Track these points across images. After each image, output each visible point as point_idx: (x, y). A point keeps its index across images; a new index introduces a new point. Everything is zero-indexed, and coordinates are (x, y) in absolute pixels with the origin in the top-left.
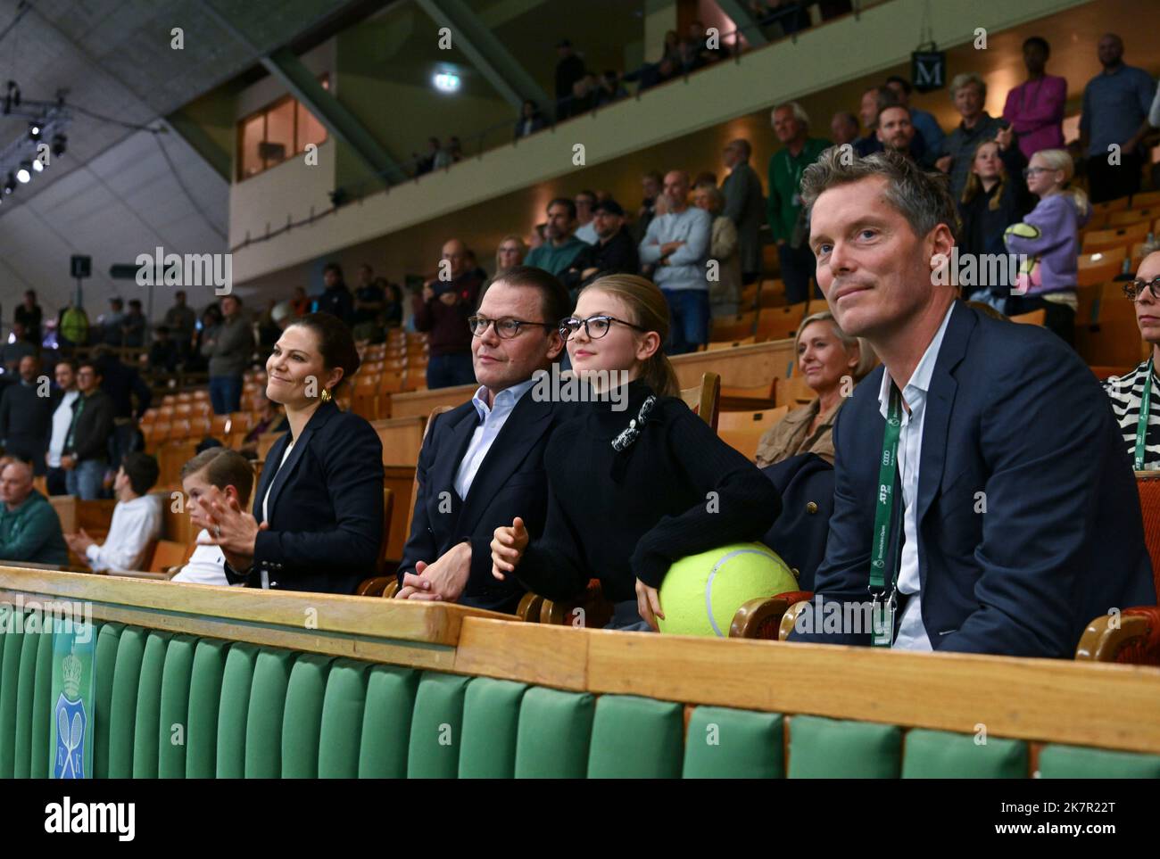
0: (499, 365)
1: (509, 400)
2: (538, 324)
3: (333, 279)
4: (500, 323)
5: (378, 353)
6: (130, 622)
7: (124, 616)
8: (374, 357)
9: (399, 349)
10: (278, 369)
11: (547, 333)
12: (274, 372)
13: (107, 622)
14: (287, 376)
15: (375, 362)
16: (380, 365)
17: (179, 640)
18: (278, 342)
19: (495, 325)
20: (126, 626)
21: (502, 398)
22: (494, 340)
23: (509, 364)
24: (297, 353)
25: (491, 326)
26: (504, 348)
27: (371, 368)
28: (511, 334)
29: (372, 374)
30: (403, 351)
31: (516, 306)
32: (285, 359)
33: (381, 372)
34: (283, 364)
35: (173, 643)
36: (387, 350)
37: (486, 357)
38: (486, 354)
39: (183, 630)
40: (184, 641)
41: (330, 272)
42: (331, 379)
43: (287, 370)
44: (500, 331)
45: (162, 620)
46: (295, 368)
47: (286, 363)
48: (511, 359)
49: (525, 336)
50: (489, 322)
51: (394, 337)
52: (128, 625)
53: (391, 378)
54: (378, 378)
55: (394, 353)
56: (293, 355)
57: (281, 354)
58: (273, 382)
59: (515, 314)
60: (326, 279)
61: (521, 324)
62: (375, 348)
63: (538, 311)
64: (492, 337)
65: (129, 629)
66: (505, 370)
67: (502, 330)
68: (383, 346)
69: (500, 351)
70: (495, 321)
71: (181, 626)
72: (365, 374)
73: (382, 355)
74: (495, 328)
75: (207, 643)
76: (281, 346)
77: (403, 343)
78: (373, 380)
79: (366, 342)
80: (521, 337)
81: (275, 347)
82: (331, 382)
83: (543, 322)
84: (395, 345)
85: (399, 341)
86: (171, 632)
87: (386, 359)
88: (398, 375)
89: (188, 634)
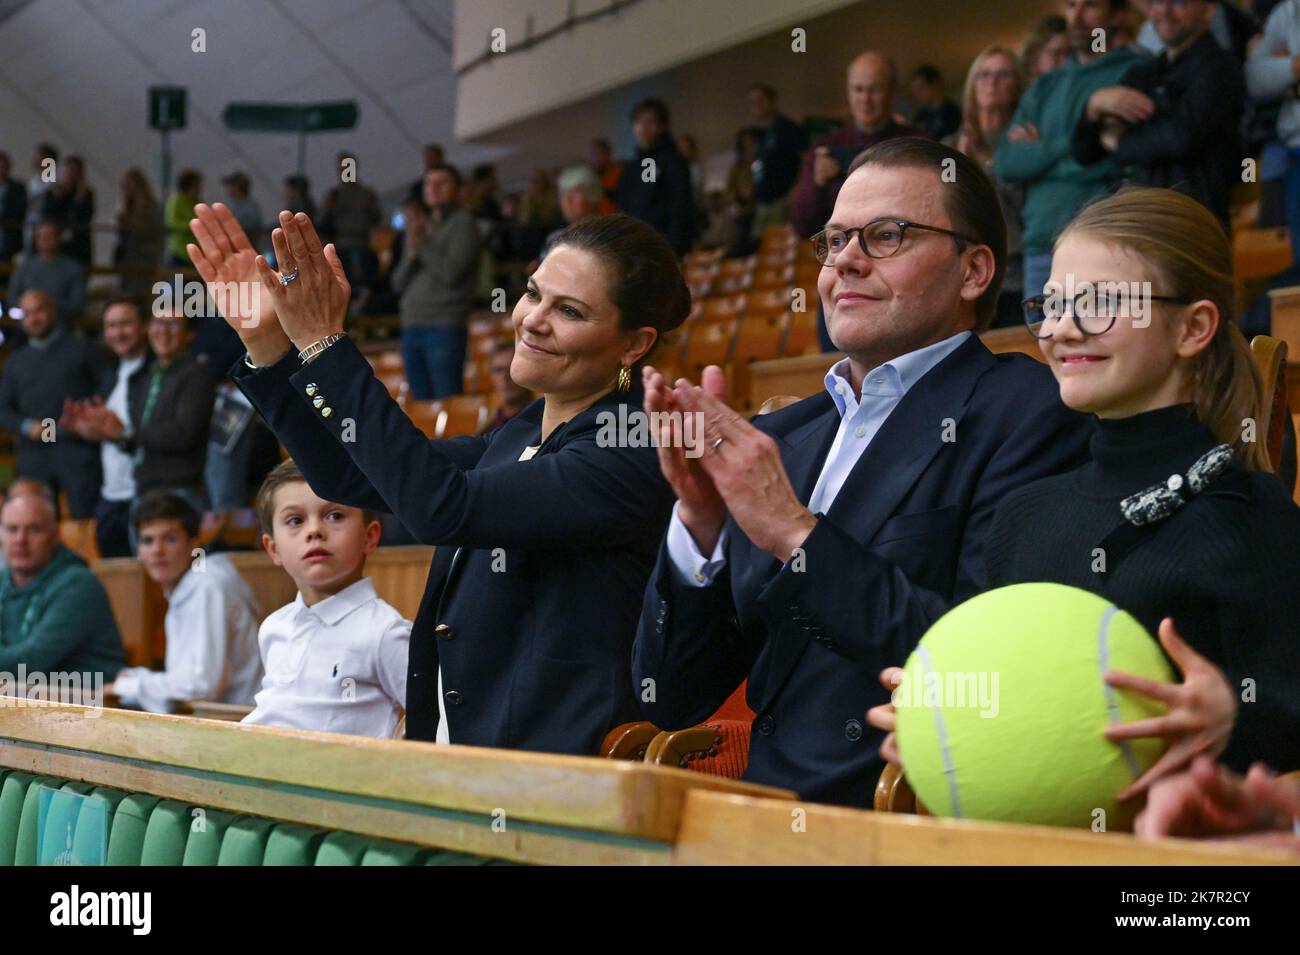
0: (874, 307)
1: (895, 384)
2: (941, 232)
3: (653, 128)
4: (871, 234)
5: (738, 278)
6: (165, 794)
7: (159, 784)
8: (729, 285)
9: (779, 270)
10: (533, 331)
11: (961, 250)
12: (526, 335)
13: (129, 794)
14: (550, 343)
15: (732, 296)
16: (741, 302)
17: (242, 828)
18: (535, 276)
19: (861, 238)
20: (161, 801)
21: (877, 382)
22: (861, 264)
23: (893, 305)
24: (568, 303)
25: (854, 240)
26: (880, 274)
27: (723, 307)
28: (893, 250)
29: (722, 321)
30: (789, 273)
31: (897, 199)
32: (546, 312)
33: (740, 316)
34: (542, 322)
35: (232, 832)
36: (757, 272)
37: (847, 296)
38: (848, 291)
39: (250, 810)
40: (249, 828)
41: (648, 115)
42: (632, 346)
43: (550, 333)
44: (870, 249)
45: (217, 791)
46: (565, 329)
47: (548, 318)
48: (896, 293)
49: (922, 249)
50: (848, 234)
51: (774, 244)
52: (162, 799)
53: (756, 327)
54: (732, 327)
55: (769, 277)
56: (559, 305)
57: (540, 300)
58: (523, 354)
59: (895, 212)
60: (638, 129)
61: (907, 231)
62: (736, 266)
63: (938, 207)
64: (857, 257)
65: (164, 807)
66: (886, 316)
67: (876, 247)
68: (752, 262)
69: (875, 282)
70: (861, 231)
71: (248, 803)
72: (707, 320)
73: (747, 280)
74: (862, 243)
75: (287, 832)
76: (540, 283)
77: (790, 255)
78: (723, 330)
79: (719, 253)
80: (913, 252)
81: (529, 285)
82: (632, 352)
83: (949, 228)
84: (773, 259)
85: (782, 252)
86: (231, 812)
87: (757, 288)
88: (772, 322)
89: (258, 817)
